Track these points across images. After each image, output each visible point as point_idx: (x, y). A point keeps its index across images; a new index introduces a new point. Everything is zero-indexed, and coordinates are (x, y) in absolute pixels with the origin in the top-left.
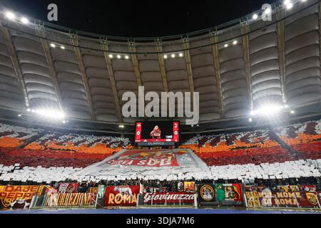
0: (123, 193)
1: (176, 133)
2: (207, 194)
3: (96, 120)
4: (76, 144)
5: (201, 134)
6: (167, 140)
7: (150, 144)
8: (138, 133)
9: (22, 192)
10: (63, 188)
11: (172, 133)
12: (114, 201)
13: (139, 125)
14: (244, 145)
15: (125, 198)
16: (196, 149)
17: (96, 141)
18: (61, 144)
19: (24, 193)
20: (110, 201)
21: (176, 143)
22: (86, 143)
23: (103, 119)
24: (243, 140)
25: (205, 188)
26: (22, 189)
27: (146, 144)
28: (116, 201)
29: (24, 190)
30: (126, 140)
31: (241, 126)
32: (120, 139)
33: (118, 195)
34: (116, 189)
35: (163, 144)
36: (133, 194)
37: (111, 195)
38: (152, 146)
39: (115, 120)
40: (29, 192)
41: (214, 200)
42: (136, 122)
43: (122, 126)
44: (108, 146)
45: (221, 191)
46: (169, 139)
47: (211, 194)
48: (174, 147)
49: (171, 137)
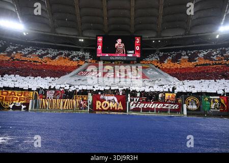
0: (109, 101)
1: (138, 48)
2: (192, 105)
3: (56, 33)
4: (41, 56)
5: (161, 51)
6: (128, 55)
7: (112, 58)
8: (100, 48)
9: (17, 96)
10: (50, 95)
11: (133, 49)
12: (101, 107)
13: (100, 39)
14: (208, 62)
15: (111, 105)
16: (159, 65)
17: (58, 55)
18: (25, 56)
19: (18, 97)
20: (98, 107)
21: (138, 58)
22: (49, 55)
23: (62, 32)
24: (206, 57)
25: (190, 100)
26: (16, 94)
27: (108, 59)
28: (103, 107)
29: (18, 95)
30: (87, 55)
31: (206, 43)
32: (81, 53)
33: (105, 102)
34: (102, 97)
35: (125, 58)
36: (119, 102)
37: (98, 102)
38: (114, 61)
39: (75, 34)
40: (23, 96)
41: (199, 110)
42: (97, 36)
43: (82, 40)
44: (71, 59)
45: (207, 103)
46: (130, 54)
47: (197, 105)
48: (135, 62)
49: (133, 52)
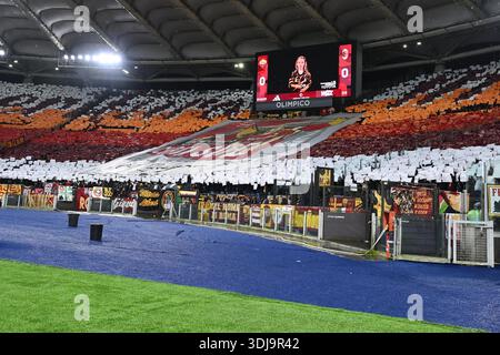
1: (345, 73)
3: (183, 58)
4: (149, 114)
6: (323, 93)
7: (279, 105)
8: (262, 81)
13: (263, 62)
18: (123, 116)
35: (308, 104)
38: (285, 110)
42: (258, 55)
43: (241, 66)
44: (205, 115)
46: (328, 90)
48: (333, 109)
49: (333, 84)
